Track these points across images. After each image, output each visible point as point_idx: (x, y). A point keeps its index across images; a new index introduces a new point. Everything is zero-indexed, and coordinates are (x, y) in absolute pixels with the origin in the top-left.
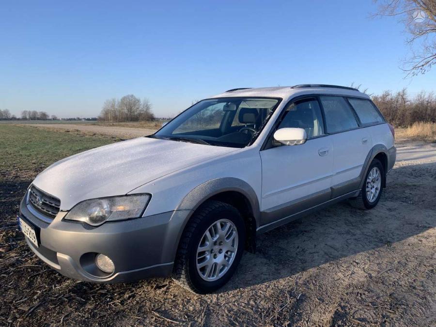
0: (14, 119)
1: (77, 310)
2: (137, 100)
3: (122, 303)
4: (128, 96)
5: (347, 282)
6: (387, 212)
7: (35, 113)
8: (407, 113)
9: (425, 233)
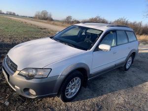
0: (3, 14)
1: (21, 105)
3: (37, 103)
5: (117, 102)
6: (132, 73)
7: (11, 12)
8: (141, 30)
9: (145, 84)
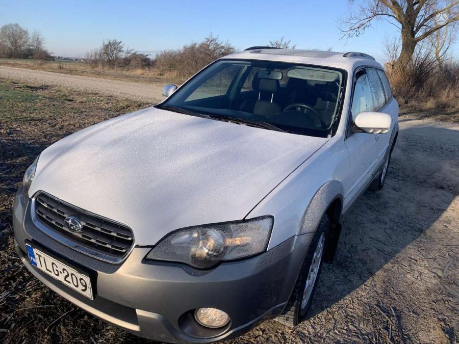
2: (24, 31)
4: (11, 25)
5: (422, 286)
6: (395, 193)
